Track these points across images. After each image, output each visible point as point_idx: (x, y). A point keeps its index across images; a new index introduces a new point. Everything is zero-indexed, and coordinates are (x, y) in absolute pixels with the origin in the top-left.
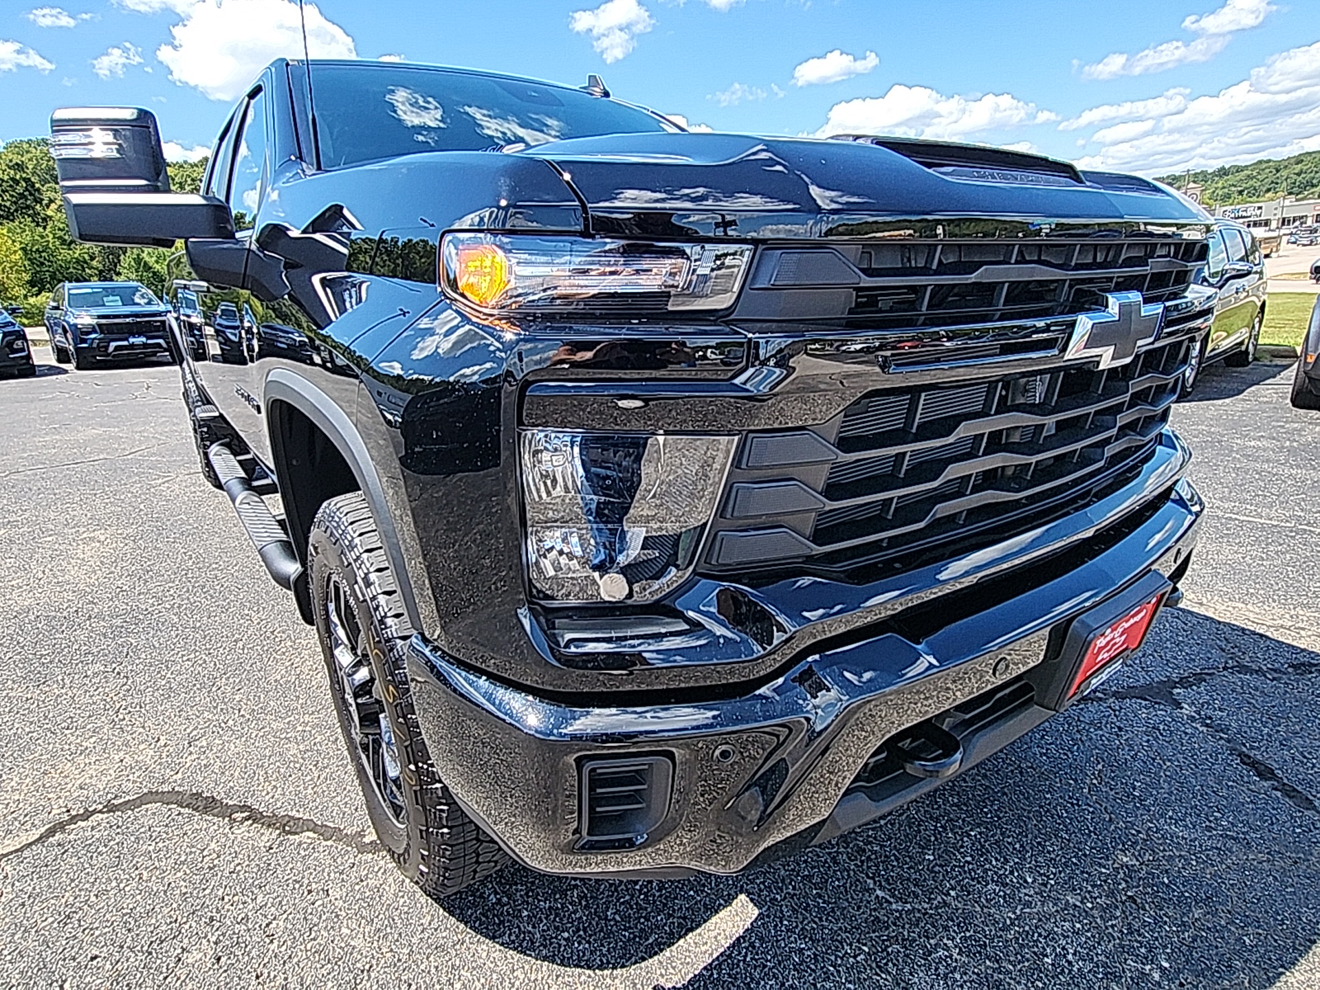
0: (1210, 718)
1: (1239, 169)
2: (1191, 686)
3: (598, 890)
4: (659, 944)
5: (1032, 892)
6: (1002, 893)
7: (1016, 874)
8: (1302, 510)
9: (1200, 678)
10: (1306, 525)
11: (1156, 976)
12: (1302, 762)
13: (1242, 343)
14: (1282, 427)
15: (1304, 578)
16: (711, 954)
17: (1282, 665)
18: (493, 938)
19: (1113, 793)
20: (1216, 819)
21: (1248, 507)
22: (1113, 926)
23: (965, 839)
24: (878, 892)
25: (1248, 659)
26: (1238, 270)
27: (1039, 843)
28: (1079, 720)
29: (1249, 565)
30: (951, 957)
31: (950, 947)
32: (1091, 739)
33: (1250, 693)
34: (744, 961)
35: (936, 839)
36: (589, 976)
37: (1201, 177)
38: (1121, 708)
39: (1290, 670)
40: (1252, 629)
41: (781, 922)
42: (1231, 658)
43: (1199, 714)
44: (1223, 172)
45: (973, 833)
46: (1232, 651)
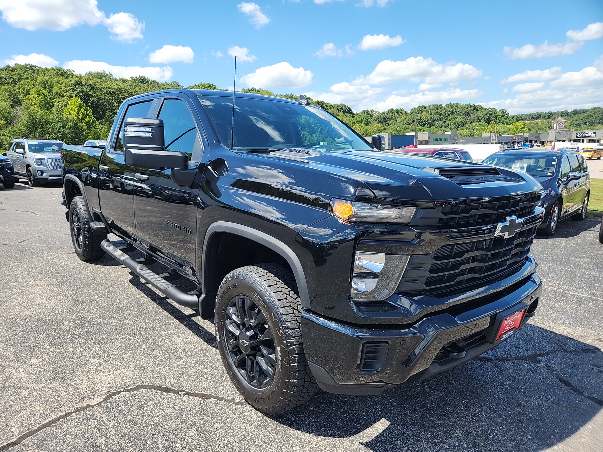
0: (550, 367)
1: (584, 111)
2: (544, 356)
3: (331, 416)
4: (357, 432)
5: (485, 419)
6: (475, 419)
7: (480, 413)
8: (596, 290)
9: (547, 354)
10: (596, 297)
11: (526, 440)
12: (581, 381)
13: (579, 209)
14: (594, 253)
15: (592, 318)
16: (377, 434)
17: (579, 349)
18: (298, 429)
19: (514, 390)
20: (549, 398)
21: (574, 288)
22: (512, 428)
23: (461, 403)
24: (432, 418)
25: (566, 347)
26: (575, 176)
27: (488, 405)
28: (501, 366)
29: (571, 312)
30: (459, 435)
31: (459, 433)
32: (506, 373)
33: (566, 359)
34: (389, 436)
35: (450, 403)
36: (336, 440)
37: (565, 114)
38: (517, 363)
39: (581, 351)
40: (569, 336)
41: (399, 426)
42: (560, 347)
43: (546, 366)
44: (576, 112)
45: (463, 401)
46: (561, 344)
